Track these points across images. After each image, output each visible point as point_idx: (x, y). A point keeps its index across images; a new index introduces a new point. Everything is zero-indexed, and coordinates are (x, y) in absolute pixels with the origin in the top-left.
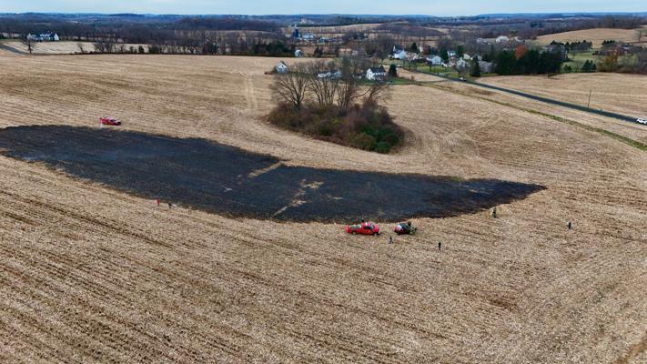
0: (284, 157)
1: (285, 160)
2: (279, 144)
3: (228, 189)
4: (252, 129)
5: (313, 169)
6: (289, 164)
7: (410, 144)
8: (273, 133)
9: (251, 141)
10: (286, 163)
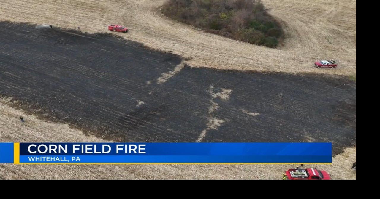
0: (185, 56)
1: (187, 59)
2: (177, 39)
3: (140, 103)
4: (150, 22)
5: (215, 70)
6: (192, 64)
7: (290, 36)
8: (168, 26)
9: (152, 35)
10: (189, 63)
